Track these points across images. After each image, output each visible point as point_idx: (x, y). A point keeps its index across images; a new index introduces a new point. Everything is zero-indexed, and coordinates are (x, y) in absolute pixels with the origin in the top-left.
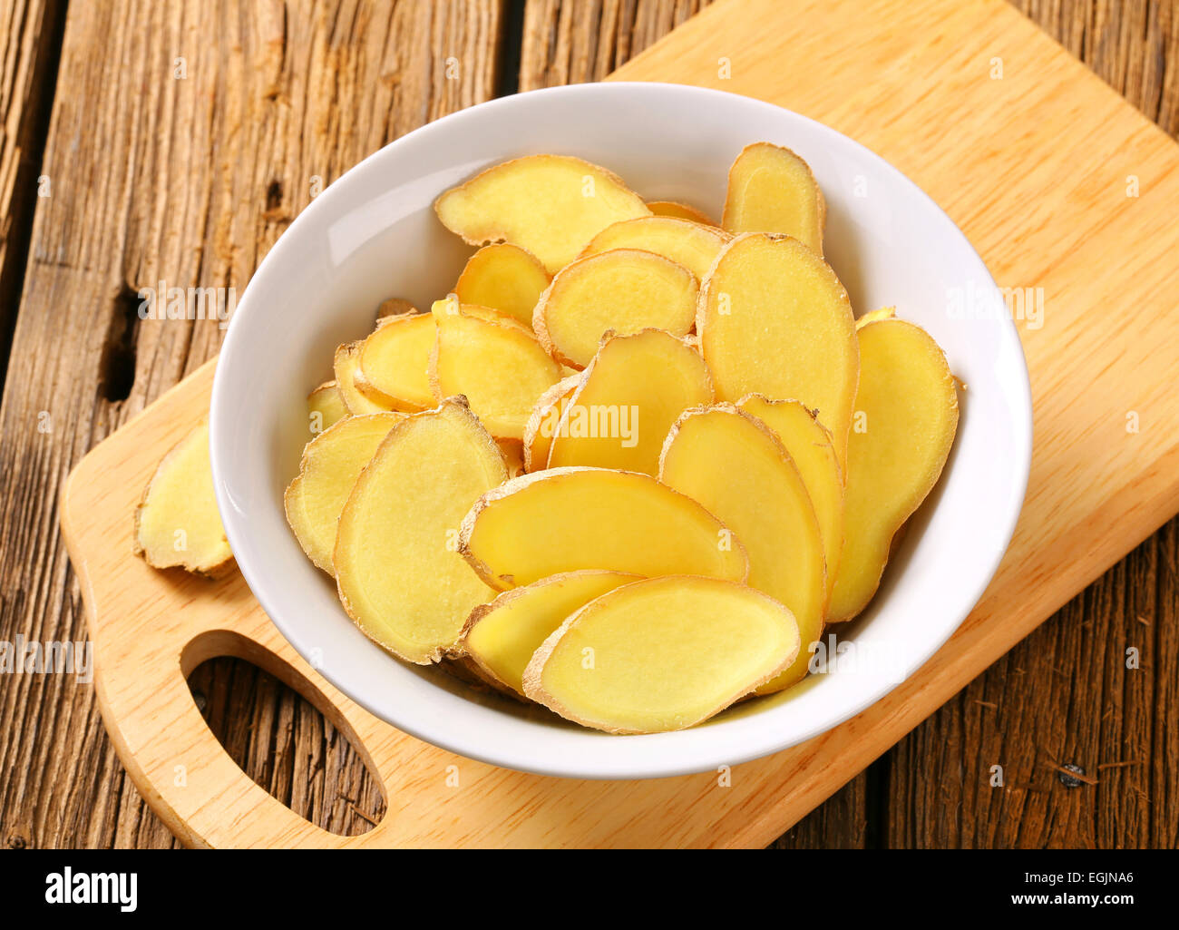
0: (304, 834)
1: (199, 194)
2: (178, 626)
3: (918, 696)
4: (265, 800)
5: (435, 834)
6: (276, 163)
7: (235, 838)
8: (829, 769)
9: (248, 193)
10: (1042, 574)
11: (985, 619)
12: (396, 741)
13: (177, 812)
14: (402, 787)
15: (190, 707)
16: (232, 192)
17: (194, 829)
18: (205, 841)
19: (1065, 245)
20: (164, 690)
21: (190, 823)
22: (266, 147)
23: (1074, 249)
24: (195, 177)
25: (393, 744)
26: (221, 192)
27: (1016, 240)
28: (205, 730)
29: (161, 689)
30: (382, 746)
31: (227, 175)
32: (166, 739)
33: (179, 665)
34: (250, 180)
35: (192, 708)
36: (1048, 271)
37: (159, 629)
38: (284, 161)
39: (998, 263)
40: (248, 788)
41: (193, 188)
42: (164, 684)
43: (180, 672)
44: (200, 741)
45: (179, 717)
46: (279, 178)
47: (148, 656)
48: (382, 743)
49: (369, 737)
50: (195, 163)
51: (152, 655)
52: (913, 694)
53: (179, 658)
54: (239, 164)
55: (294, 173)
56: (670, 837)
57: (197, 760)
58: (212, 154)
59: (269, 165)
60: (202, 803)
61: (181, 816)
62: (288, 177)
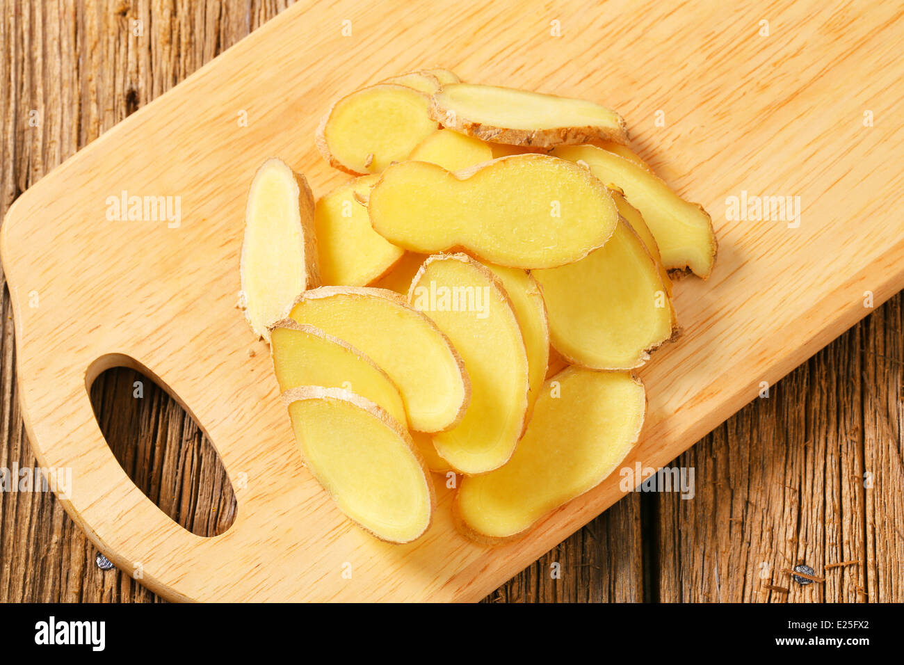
0: (171, 532)
1: (71, 105)
2: (85, 347)
3: (658, 454)
4: (143, 501)
5: (272, 541)
6: (131, 73)
7: (117, 531)
8: (583, 510)
9: (111, 102)
10: (765, 358)
11: (717, 393)
12: (247, 460)
13: (74, 505)
14: (248, 499)
15: (89, 417)
16: (98, 103)
17: (86, 520)
18: (94, 531)
19: (812, 72)
20: (71, 402)
21: (83, 516)
22: (121, 60)
23: (820, 76)
24: (66, 90)
25: (245, 462)
26: (88, 103)
27: (775, 64)
28: (100, 438)
29: (68, 400)
30: (236, 463)
31: (92, 85)
32: (69, 443)
33: (83, 381)
34: (111, 90)
35: (92, 418)
36: (797, 93)
37: (70, 349)
38: (138, 72)
39: (758, 83)
40: (130, 489)
41: (65, 100)
42: (72, 396)
43: (84, 387)
44: (95, 447)
45: (81, 426)
46: (135, 87)
47: (60, 371)
48: (236, 460)
49: (227, 454)
50: (65, 77)
51: (63, 370)
52: (654, 452)
53: (84, 376)
54: (101, 76)
55: (146, 82)
56: (454, 558)
57: (92, 463)
58: (78, 68)
59: (125, 76)
60: (93, 500)
61: (77, 509)
62: (142, 85)
